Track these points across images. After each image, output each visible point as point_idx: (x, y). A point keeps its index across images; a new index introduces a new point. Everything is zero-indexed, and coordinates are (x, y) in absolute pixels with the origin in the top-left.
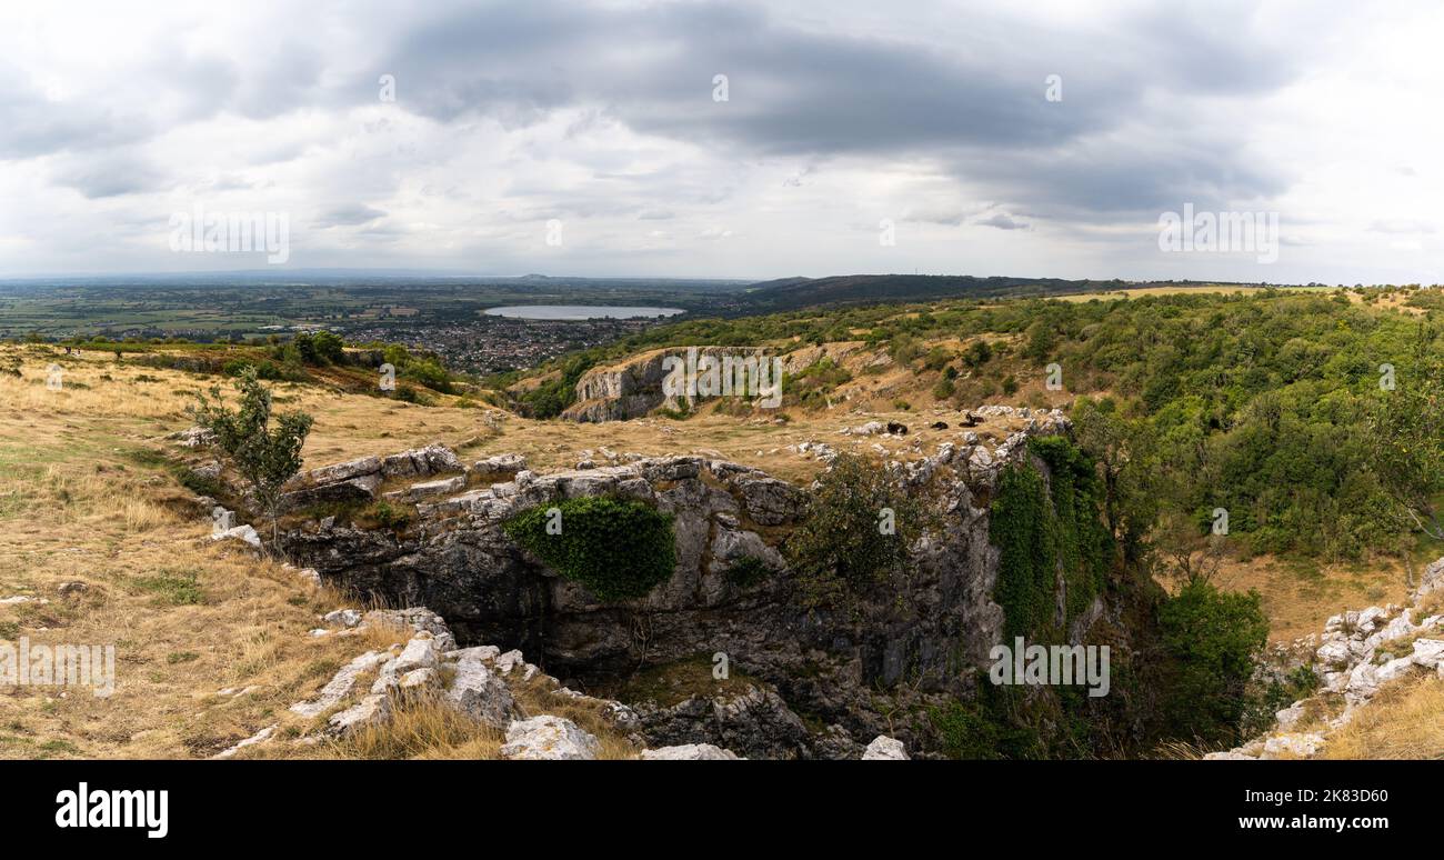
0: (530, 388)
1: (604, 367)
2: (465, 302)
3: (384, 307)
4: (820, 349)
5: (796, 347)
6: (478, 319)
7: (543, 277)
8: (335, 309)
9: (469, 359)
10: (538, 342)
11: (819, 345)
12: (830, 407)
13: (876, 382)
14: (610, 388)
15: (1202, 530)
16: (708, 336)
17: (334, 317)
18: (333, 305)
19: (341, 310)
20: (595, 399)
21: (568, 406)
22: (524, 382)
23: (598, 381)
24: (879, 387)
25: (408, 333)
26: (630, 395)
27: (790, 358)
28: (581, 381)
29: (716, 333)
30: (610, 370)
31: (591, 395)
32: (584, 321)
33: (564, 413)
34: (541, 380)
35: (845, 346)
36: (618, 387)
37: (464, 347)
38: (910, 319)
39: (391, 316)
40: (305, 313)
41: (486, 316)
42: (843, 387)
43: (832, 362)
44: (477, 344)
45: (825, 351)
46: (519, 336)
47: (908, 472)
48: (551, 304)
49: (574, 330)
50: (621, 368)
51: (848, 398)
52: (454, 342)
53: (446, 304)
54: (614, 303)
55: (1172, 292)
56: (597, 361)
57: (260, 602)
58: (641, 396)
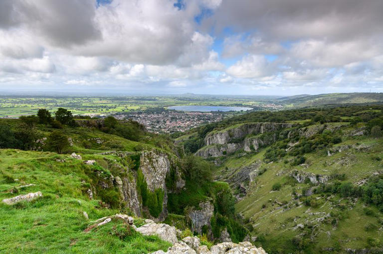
0: (184, 139)
1: (216, 130)
2: (160, 104)
4: (323, 125)
5: (310, 124)
6: (165, 111)
7: (193, 94)
10: (189, 120)
11: (322, 123)
12: (329, 155)
13: (358, 144)
17: (102, 110)
19: (105, 107)
20: (212, 145)
21: (200, 147)
22: (182, 137)
23: (214, 136)
24: (359, 147)
25: (135, 117)
26: (228, 143)
27: (306, 129)
28: (207, 136)
30: (219, 132)
31: (211, 143)
32: (209, 112)
33: (199, 150)
34: (189, 136)
36: (223, 139)
37: (158, 122)
39: (128, 109)
40: (88, 109)
41: (168, 110)
42: (337, 145)
43: (330, 132)
44: (164, 121)
46: (181, 118)
48: (195, 105)
49: (204, 116)
51: (340, 151)
52: (154, 120)
54: (221, 105)
56: (213, 128)
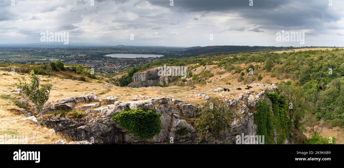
0: (119, 78)
1: (140, 72)
2: (100, 53)
3: (76, 54)
4: (204, 67)
5: (198, 66)
6: (104, 58)
7: (123, 46)
8: (62, 54)
9: (101, 69)
10: (121, 64)
11: (204, 66)
12: (207, 84)
13: (221, 77)
14: (142, 78)
15: (318, 119)
16: (172, 63)
17: (62, 57)
18: (61, 53)
19: (63, 55)
20: (138, 81)
21: (130, 83)
22: (117, 76)
23: (139, 76)
24: (221, 78)
25: (83, 62)
26: (148, 80)
27: (196, 69)
28: (134, 76)
29: (174, 62)
30: (142, 73)
31: (137, 80)
32: (135, 59)
33: (129, 85)
34: (122, 75)
35: (212, 66)
36: (145, 78)
37: (99, 66)
38: (231, 59)
39: (78, 56)
40: (53, 56)
41: (106, 57)
42: (211, 78)
43: (208, 71)
44: (103, 65)
45: (206, 68)
46: (116, 63)
47: (230, 102)
48: (125, 53)
49: (132, 61)
50: (145, 72)
51: (213, 81)
52: (97, 64)
53: (94, 53)
54: (143, 53)
55: (308, 50)
56: (138, 70)
57: (36, 138)
58: (151, 80)
